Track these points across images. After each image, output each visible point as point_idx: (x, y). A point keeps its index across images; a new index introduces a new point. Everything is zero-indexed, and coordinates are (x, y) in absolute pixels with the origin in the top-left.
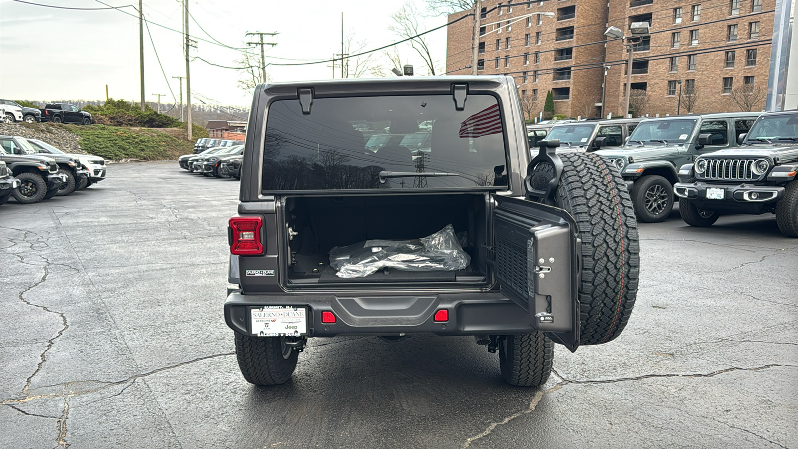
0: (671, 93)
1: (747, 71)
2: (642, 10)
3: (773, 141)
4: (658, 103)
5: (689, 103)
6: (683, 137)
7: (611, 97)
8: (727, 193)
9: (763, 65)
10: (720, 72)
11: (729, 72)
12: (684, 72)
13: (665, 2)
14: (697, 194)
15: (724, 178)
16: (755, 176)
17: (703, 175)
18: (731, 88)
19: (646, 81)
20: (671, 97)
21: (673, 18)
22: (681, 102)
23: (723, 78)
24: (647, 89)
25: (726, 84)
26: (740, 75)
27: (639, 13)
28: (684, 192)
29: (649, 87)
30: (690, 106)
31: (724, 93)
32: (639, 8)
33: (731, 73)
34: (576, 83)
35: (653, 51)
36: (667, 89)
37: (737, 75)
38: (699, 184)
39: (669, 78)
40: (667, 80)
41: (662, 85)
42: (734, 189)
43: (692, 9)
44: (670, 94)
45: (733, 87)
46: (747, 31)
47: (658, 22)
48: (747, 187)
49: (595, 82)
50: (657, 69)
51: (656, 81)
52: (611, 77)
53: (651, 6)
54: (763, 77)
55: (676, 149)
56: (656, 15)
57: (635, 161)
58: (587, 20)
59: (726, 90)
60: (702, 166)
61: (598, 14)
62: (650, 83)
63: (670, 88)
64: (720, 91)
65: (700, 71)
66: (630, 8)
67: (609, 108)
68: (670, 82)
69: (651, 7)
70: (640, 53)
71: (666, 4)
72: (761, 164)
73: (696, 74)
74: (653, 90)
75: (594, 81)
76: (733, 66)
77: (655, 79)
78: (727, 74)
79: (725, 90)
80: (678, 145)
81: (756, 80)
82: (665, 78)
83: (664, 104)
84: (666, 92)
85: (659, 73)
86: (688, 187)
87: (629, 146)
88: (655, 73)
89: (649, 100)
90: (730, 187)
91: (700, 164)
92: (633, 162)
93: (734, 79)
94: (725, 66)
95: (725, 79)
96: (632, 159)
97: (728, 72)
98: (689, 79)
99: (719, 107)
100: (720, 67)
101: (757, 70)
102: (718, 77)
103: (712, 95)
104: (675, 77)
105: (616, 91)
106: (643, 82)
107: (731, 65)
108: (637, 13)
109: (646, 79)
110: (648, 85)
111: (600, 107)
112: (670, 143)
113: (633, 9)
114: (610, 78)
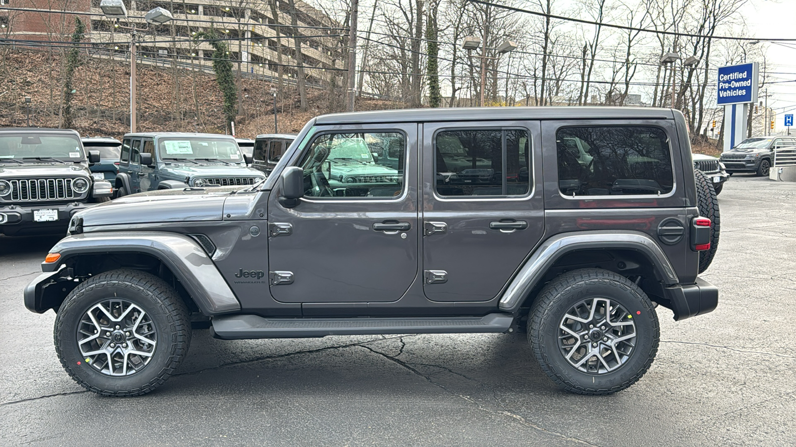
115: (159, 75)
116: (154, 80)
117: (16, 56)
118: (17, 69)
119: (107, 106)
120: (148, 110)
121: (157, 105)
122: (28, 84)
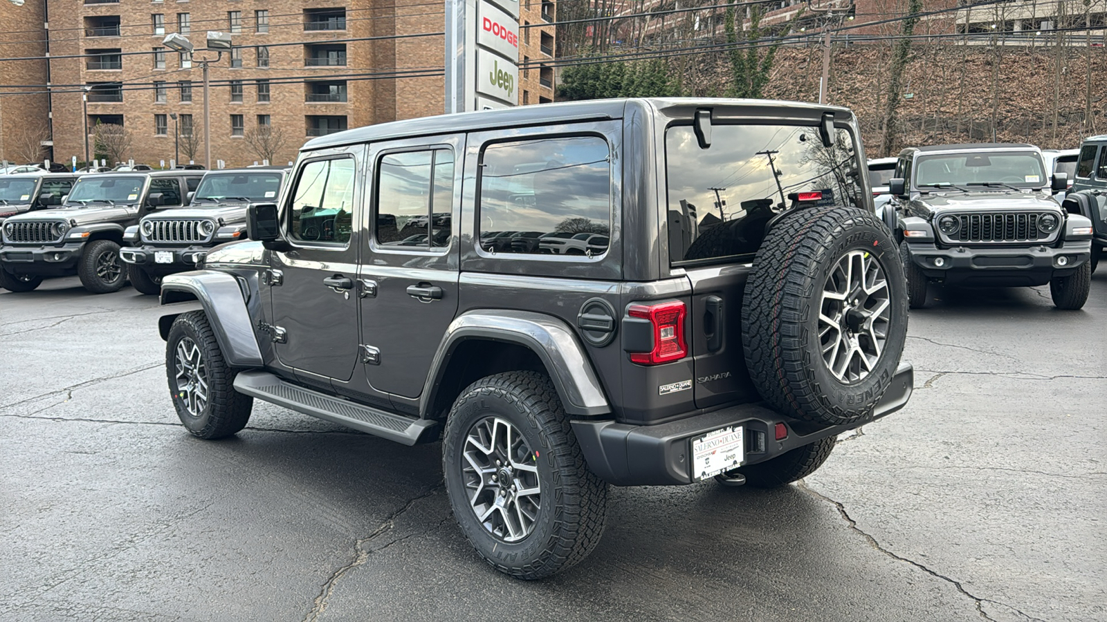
0: (161, 132)
1: (260, 108)
2: (103, 10)
3: (221, 200)
4: (143, 145)
5: (190, 145)
6: (132, 197)
7: (66, 134)
8: (176, 256)
9: (279, 101)
10: (225, 107)
11: (237, 107)
12: (175, 103)
13: (138, 3)
14: (145, 259)
15: (172, 241)
16: (203, 238)
17: (149, 238)
18: (243, 129)
19: (121, 113)
20: (162, 138)
21: (152, 27)
22: (179, 145)
23: (231, 115)
24: (125, 124)
25: (234, 123)
26: (252, 112)
27: (99, 14)
28: (131, 257)
29: (128, 122)
30: (190, 150)
31: (233, 134)
32: (99, 6)
33: (240, 108)
34: (7, 108)
35: (127, 71)
36: (155, 126)
37: (249, 112)
38: (147, 248)
39: (155, 110)
40: (152, 113)
41: (146, 119)
42: (182, 251)
43: (177, 17)
44: (159, 133)
45: (244, 128)
46: (254, 56)
47: (130, 30)
48: (195, 249)
49: (36, 110)
50: (136, 97)
51: (137, 113)
52: (62, 103)
53: (117, 5)
54: (280, 117)
55: (123, 211)
56: (127, 20)
57: (78, 224)
58: (12, 13)
59: (236, 131)
60: (148, 228)
61: (29, 8)
62: (129, 116)
63: (158, 125)
64: (228, 131)
65: (198, 104)
66: (85, 5)
67: (65, 149)
68: (157, 116)
69: (118, 8)
70: (108, 72)
71: (139, 6)
72: (207, 225)
73: (193, 107)
74: (133, 126)
75: (35, 108)
76: (242, 100)
77: (135, 111)
78: (235, 110)
79: (234, 131)
80: (126, 206)
81: (272, 120)
82: (149, 110)
83: (152, 146)
84: (153, 129)
85: (139, 102)
86: (135, 252)
87: (69, 207)
88: (134, 101)
89: (130, 140)
90: (178, 250)
91: (146, 225)
92: (76, 226)
93: (244, 116)
94: (231, 99)
95: (234, 117)
96: (74, 222)
97: (235, 107)
98: (185, 113)
99: (229, 152)
100: (225, 101)
101: (273, 107)
102: (224, 113)
103: (218, 137)
104: (164, 109)
105: (74, 125)
106: (117, 113)
107: (239, 98)
108: (96, 13)
109: (121, 110)
110: (125, 119)
111: (51, 148)
112: (117, 203)
113: (89, 7)
114: (62, 105)
115: (1037, 59)
116: (1028, 69)
117: (847, 56)
118: (846, 73)
119: (952, 113)
120: (1009, 114)
121: (1024, 105)
122: (855, 91)
